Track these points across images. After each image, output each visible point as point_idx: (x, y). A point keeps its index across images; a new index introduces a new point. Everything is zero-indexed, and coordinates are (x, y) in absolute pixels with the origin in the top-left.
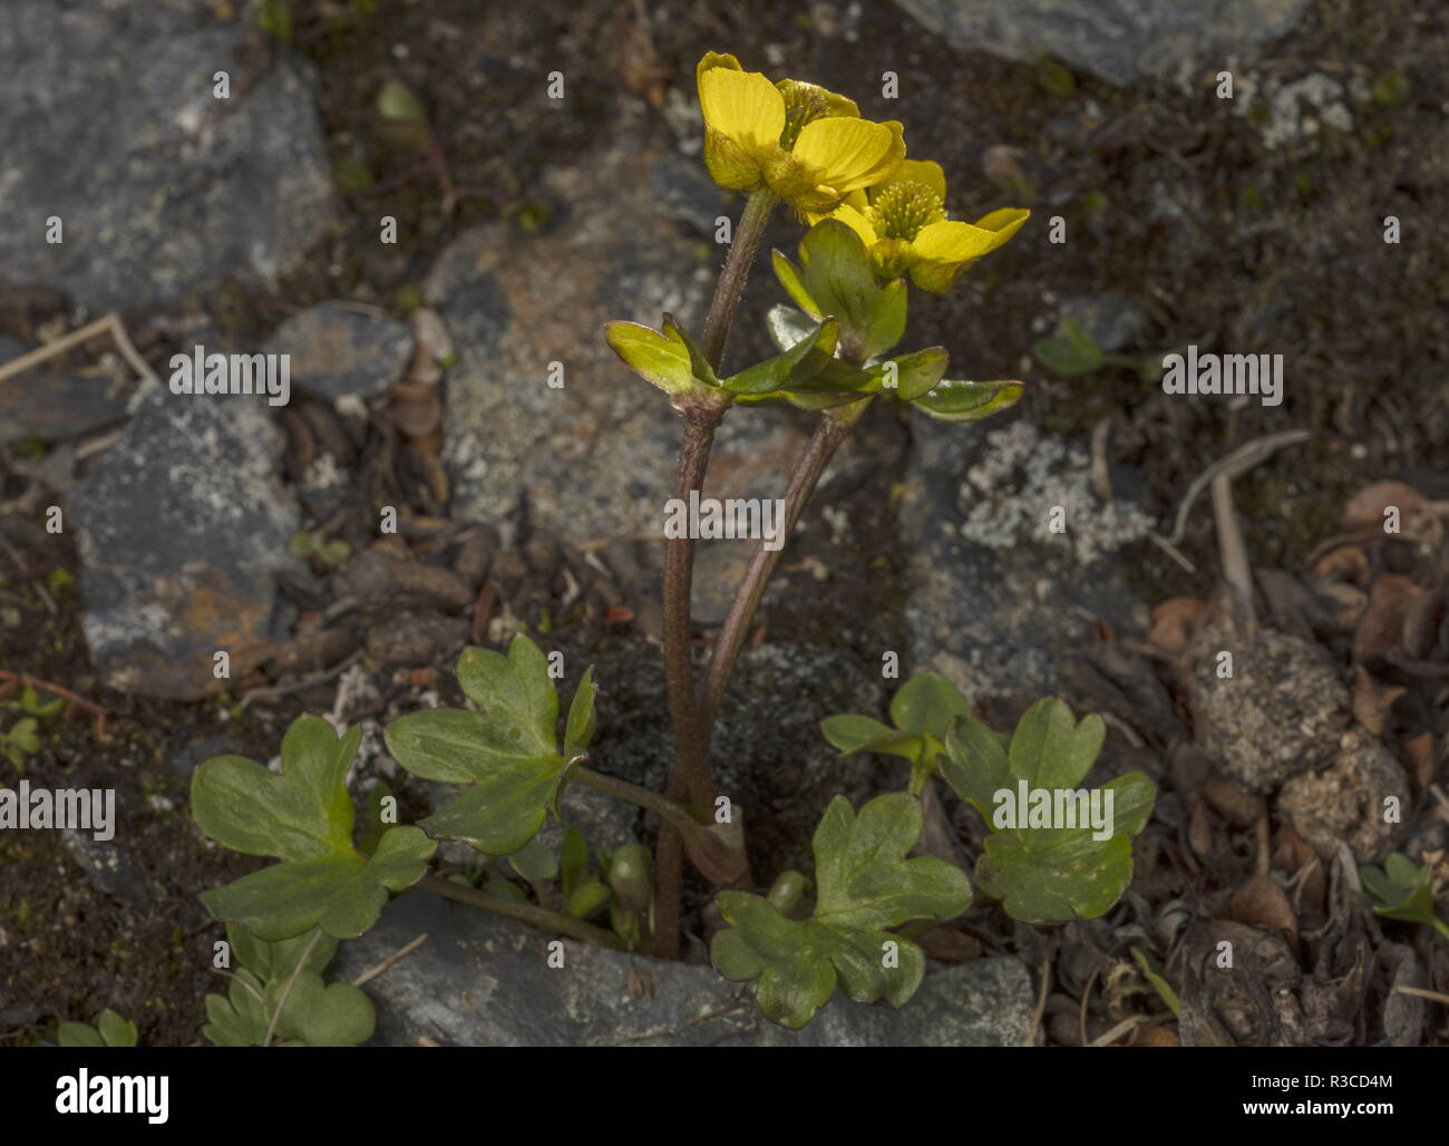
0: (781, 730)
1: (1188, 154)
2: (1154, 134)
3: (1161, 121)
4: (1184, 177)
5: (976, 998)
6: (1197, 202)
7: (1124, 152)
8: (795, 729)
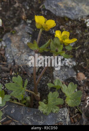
0: (42, 85)
1: (80, 27)
2: (76, 25)
3: (77, 23)
4: (79, 29)
5: (63, 112)
6: (81, 31)
7: (74, 26)
8: (44, 84)
